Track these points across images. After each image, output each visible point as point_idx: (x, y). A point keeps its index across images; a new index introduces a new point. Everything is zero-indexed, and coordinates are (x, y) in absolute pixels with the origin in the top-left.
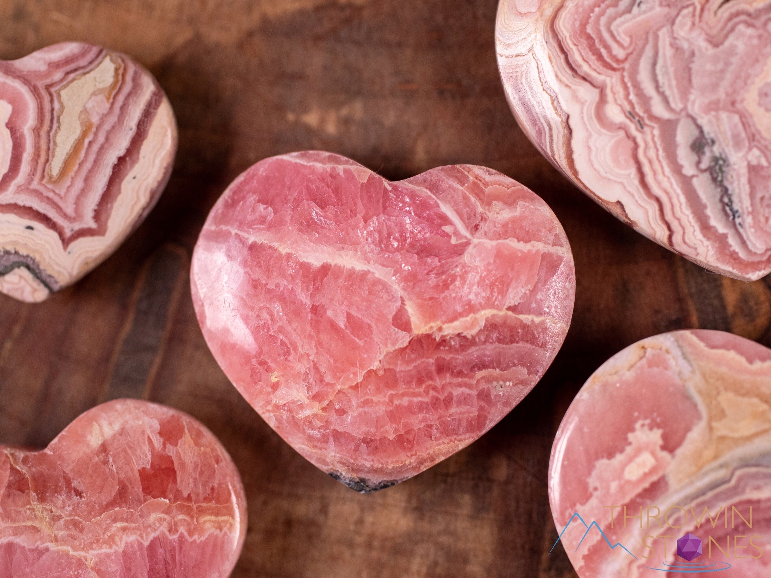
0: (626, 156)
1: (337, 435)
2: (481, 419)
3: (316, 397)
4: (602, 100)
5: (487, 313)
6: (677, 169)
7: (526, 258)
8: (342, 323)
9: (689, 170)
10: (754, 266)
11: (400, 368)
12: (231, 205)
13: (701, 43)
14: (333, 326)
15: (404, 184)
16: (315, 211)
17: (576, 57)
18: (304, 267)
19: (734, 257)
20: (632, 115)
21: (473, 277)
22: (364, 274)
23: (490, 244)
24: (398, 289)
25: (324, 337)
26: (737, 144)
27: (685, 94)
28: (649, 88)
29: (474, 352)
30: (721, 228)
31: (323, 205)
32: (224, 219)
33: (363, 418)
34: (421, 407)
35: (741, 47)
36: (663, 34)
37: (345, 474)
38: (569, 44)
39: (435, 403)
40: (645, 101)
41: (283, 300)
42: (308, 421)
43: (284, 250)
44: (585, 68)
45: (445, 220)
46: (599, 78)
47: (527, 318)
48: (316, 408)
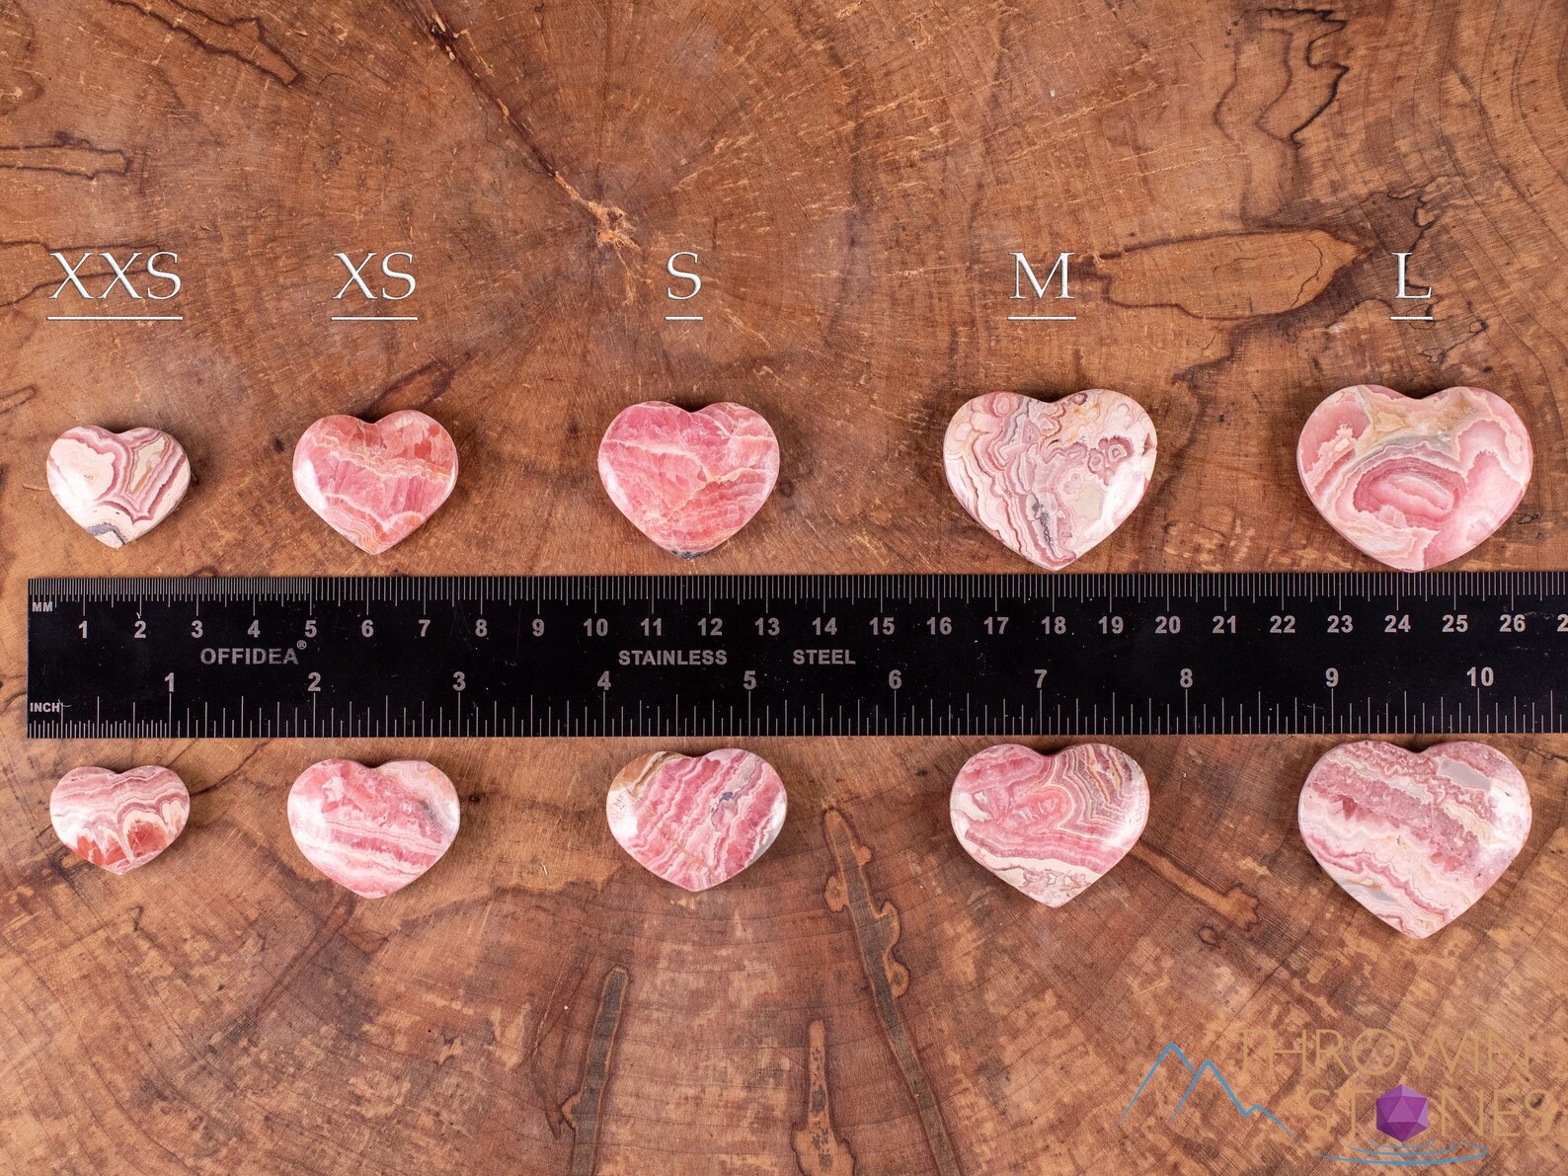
0: (1003, 510)
1: (675, 532)
2: (741, 520)
3: (664, 515)
4: (994, 483)
5: (740, 470)
6: (1025, 517)
7: (756, 443)
8: (674, 479)
9: (1031, 518)
10: (1057, 564)
11: (703, 498)
12: (616, 429)
13: (1040, 461)
14: (670, 482)
15: (697, 413)
16: (657, 429)
17: (983, 462)
18: (654, 455)
19: (1048, 559)
20: (1006, 491)
21: (733, 454)
22: (682, 457)
23: (740, 438)
24: (698, 462)
25: (666, 487)
26: (1053, 508)
27: (1031, 484)
28: (1015, 480)
29: (736, 489)
30: (1043, 544)
31: (660, 426)
32: (612, 436)
33: (687, 522)
34: (714, 516)
35: (1057, 464)
36: (1023, 455)
37: (680, 551)
38: (980, 456)
39: (720, 513)
40: (1013, 485)
41: (645, 471)
42: (661, 527)
43: (643, 448)
44: (986, 468)
45: (718, 428)
46: (992, 473)
47: (758, 471)
48: (665, 520)
